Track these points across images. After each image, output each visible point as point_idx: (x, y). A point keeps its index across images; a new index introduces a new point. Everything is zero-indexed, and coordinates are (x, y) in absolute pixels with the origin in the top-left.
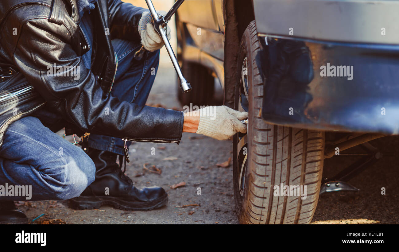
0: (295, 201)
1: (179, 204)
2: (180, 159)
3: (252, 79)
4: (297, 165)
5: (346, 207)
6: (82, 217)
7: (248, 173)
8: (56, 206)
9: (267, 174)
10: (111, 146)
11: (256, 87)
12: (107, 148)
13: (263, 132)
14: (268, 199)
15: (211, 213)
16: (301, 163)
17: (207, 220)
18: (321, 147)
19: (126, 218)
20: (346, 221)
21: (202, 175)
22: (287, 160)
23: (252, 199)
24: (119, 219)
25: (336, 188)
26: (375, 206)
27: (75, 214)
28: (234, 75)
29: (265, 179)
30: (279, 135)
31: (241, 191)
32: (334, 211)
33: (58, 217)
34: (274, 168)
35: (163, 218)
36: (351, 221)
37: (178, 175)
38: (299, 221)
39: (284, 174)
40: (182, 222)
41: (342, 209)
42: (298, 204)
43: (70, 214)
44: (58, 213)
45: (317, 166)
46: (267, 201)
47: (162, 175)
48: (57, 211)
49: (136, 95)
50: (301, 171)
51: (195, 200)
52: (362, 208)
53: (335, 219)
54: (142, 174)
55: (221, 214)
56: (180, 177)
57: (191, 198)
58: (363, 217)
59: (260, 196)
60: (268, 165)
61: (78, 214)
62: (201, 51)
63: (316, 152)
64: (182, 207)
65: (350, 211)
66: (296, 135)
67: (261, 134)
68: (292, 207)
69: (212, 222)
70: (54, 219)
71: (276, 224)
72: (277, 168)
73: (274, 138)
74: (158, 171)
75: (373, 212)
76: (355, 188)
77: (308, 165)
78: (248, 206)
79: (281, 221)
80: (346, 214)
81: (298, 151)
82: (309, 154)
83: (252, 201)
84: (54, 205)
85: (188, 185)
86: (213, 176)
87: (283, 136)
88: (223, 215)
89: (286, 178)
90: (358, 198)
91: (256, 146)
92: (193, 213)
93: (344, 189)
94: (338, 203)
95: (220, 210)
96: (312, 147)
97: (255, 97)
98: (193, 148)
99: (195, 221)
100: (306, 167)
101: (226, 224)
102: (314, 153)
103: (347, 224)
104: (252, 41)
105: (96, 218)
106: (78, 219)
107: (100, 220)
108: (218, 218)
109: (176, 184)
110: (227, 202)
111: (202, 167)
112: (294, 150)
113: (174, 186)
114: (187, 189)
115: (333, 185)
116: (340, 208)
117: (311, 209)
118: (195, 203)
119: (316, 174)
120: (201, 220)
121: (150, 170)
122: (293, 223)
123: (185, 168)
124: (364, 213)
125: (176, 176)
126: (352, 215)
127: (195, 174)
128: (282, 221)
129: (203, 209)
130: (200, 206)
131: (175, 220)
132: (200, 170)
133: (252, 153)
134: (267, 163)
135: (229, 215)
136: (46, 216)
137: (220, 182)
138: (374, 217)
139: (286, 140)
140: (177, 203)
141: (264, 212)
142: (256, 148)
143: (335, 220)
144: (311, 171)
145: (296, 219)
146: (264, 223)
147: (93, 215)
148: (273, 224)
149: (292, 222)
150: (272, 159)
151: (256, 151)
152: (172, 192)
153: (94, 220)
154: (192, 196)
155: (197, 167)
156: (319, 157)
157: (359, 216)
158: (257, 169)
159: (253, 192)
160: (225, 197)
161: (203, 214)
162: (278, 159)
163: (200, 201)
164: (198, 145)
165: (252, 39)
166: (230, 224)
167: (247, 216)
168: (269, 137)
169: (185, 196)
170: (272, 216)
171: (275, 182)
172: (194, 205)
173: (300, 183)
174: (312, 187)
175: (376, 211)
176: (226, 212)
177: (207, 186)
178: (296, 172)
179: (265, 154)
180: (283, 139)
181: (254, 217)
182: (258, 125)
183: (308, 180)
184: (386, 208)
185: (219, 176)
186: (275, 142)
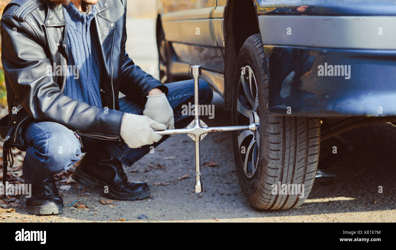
0: (299, 178)
1: (188, 190)
2: (178, 158)
4: (301, 149)
5: (327, 189)
7: (262, 158)
9: (278, 158)
14: (279, 178)
15: (216, 196)
16: (305, 147)
17: (215, 201)
18: (318, 134)
20: (328, 198)
22: (294, 146)
23: (265, 179)
25: (317, 175)
26: (350, 187)
29: (277, 162)
30: (287, 127)
31: (247, 174)
34: (284, 153)
39: (292, 157)
40: (195, 203)
41: (324, 191)
42: (302, 180)
45: (317, 149)
47: (166, 170)
50: (305, 154)
52: (340, 189)
54: (149, 170)
55: (225, 197)
56: (182, 171)
58: (342, 196)
59: (273, 175)
60: (279, 150)
63: (316, 138)
64: (191, 192)
65: (330, 192)
66: (300, 125)
67: (273, 126)
69: (219, 202)
72: (285, 153)
73: (283, 129)
74: (162, 167)
75: (349, 192)
76: (333, 175)
77: (310, 149)
80: (327, 193)
81: (302, 138)
82: (311, 140)
85: (191, 177)
87: (290, 127)
88: (227, 197)
89: (293, 160)
90: (335, 182)
91: (268, 136)
92: (202, 196)
93: (323, 176)
94: (319, 186)
95: (223, 194)
96: (312, 134)
98: (187, 149)
99: (205, 202)
100: (309, 151)
102: (314, 139)
108: (223, 199)
109: (181, 177)
112: (299, 137)
113: (179, 178)
114: (191, 180)
119: (315, 156)
120: (210, 201)
121: (155, 167)
123: (185, 165)
124: (342, 192)
125: (179, 171)
126: (333, 194)
129: (209, 194)
130: (205, 191)
131: (188, 202)
135: (231, 197)
137: (218, 174)
139: (293, 130)
142: (269, 138)
143: (319, 198)
144: (312, 154)
146: (274, 197)
150: (282, 145)
151: (269, 140)
152: (179, 182)
157: (338, 194)
158: (270, 154)
159: (267, 172)
161: (210, 197)
162: (287, 145)
163: (205, 188)
164: (190, 146)
167: (259, 192)
168: (280, 128)
169: (191, 185)
171: (285, 164)
173: (304, 164)
174: (313, 166)
175: (352, 191)
176: (229, 195)
177: (208, 177)
178: (301, 155)
179: (277, 142)
180: (290, 130)
181: (266, 193)
182: (270, 120)
183: (310, 161)
184: (359, 189)
185: (216, 170)
186: (284, 132)
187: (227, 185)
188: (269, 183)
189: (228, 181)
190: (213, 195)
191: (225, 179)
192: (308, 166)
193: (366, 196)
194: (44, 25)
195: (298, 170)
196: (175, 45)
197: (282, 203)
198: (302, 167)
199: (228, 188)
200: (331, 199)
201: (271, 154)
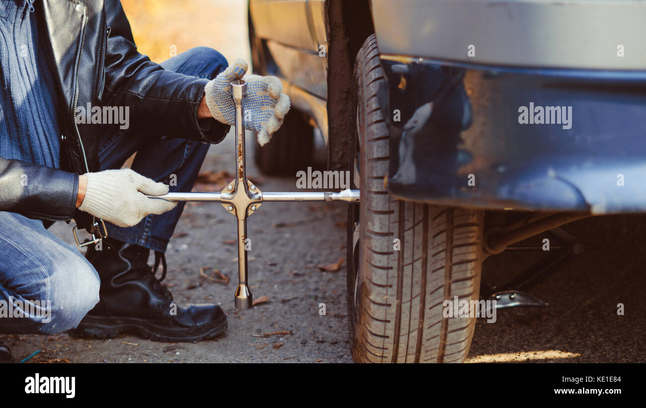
0: (436, 326)
1: (259, 331)
2: (259, 259)
3: (366, 130)
4: (437, 268)
5: (527, 333)
6: (101, 354)
7: (361, 281)
8: (59, 338)
9: (389, 284)
10: (143, 237)
11: (371, 144)
12: (137, 239)
13: (382, 216)
14: (393, 323)
15: (309, 345)
16: (444, 264)
17: (304, 357)
18: (475, 238)
19: (173, 356)
20: (526, 354)
21: (294, 284)
22: (421, 260)
23: (367, 323)
24: (161, 358)
25: (511, 302)
26: (573, 330)
27: (90, 350)
28: (344, 123)
29: (387, 291)
30: (408, 220)
32: (508, 340)
33: (62, 355)
34: (400, 273)
35: (232, 355)
36: (535, 354)
37: (257, 285)
38: (445, 358)
39: (417, 283)
40: (264, 360)
41: (520, 336)
42: (441, 330)
43: (83, 351)
44: (63, 349)
45: (471, 270)
46: (391, 326)
47: (230, 285)
48: (60, 346)
49: (187, 155)
50: (444, 277)
51: (285, 324)
52: (552, 334)
53: (508, 351)
54: (197, 284)
55: (325, 347)
56: (259, 288)
57: (277, 322)
58: (553, 348)
59: (380, 318)
60: (391, 268)
61: (95, 350)
62: (291, 84)
63: (468, 247)
64: (262, 336)
65: (532, 339)
66: (434, 219)
67: (379, 218)
68: (431, 336)
69: (311, 359)
70: (57, 358)
71: (408, 363)
72: (405, 273)
73: (400, 225)
74: (224, 279)
75: (570, 340)
76: (541, 301)
77: (455, 268)
78: (363, 334)
79: (415, 358)
80: (526, 343)
81: (439, 245)
82: (456, 251)
83: (367, 326)
84: (56, 336)
85: (273, 300)
86: (312, 287)
87: (414, 222)
88: (329, 349)
89: (420, 288)
90: (545, 317)
91: (370, 238)
92: (281, 345)
93: (523, 303)
94: (513, 326)
95: (324, 340)
96: (461, 238)
97: (369, 160)
98: (280, 242)
99: (285, 359)
100: (453, 272)
101: (335, 363)
102: (464, 249)
103: (528, 359)
104: (366, 69)
105: (124, 357)
106: (95, 358)
107: (130, 359)
108: (321, 353)
110: (335, 328)
111: (295, 271)
112: (432, 244)
114: (271, 307)
115: (506, 297)
116: (517, 335)
117: (464, 339)
118: (284, 329)
119: (469, 283)
120: (294, 357)
121: (211, 278)
122: (435, 361)
123: (267, 274)
124: (555, 341)
125: (253, 287)
126: (536, 345)
127: (283, 283)
128: (417, 358)
129: (297, 340)
130: (291, 334)
131: (252, 357)
132: (291, 277)
133: (366, 250)
134: (390, 266)
135: (338, 348)
136: (43, 355)
137: (324, 295)
138: (572, 348)
139: (420, 228)
140: (254, 330)
141: (386, 343)
142: (372, 242)
143: (508, 354)
144: (459, 278)
145: (440, 355)
146: (388, 361)
147: (119, 352)
148: (404, 362)
149: (434, 359)
150: (397, 258)
151: (372, 247)
152: (246, 312)
153: (121, 360)
154: (279, 318)
155: (287, 272)
156: (472, 254)
157: (547, 346)
158: (373, 275)
159: (369, 311)
160: (332, 319)
161: (297, 347)
162: (407, 258)
163: (292, 326)
164: (287, 236)
165: (365, 65)
166: (340, 362)
167: (361, 350)
168: (392, 223)
169: (267, 318)
170: (400, 350)
171: (403, 296)
172: (282, 334)
173: (443, 297)
175: (575, 338)
176: (334, 343)
177: (304, 303)
178: (436, 279)
180: (413, 227)
181: (372, 352)
182: (375, 206)
183: (456, 293)
184: (590, 334)
185: (322, 286)
186: (402, 231)
187: (336, 320)
188: (374, 332)
189: (340, 311)
190: (304, 343)
191: (336, 307)
193: (601, 351)
195: (431, 310)
196: (273, 46)
199: (336, 328)
200: (531, 356)
201: (375, 274)
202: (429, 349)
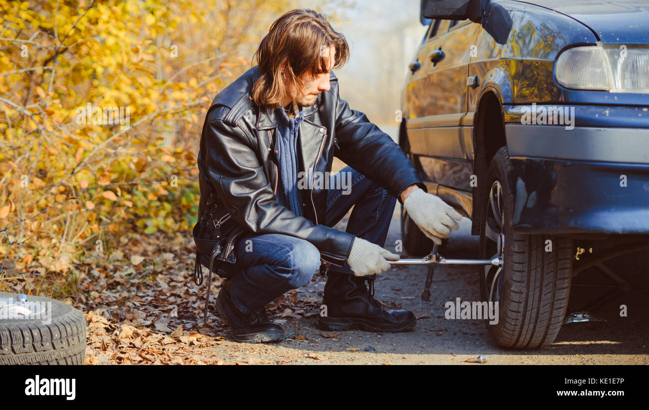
0: (547, 305)
1: (426, 329)
4: (549, 272)
9: (523, 280)
13: (519, 243)
14: (523, 303)
15: (458, 335)
16: (553, 269)
17: (456, 339)
18: (570, 256)
22: (540, 267)
25: (583, 319)
29: (521, 285)
30: (533, 245)
34: (529, 274)
39: (538, 280)
40: (432, 340)
46: (522, 305)
49: (378, 218)
50: (553, 277)
51: (441, 327)
53: (579, 340)
57: (436, 326)
59: (516, 301)
60: (524, 272)
64: (428, 331)
68: (544, 312)
72: (531, 275)
73: (529, 247)
76: (602, 319)
77: (559, 272)
78: (504, 312)
83: (508, 306)
85: (431, 316)
88: (470, 337)
89: (539, 283)
90: (604, 327)
92: (441, 335)
93: (590, 320)
94: (584, 330)
96: (562, 255)
99: (444, 340)
100: (558, 274)
109: (419, 316)
112: (547, 258)
114: (431, 320)
115: (580, 316)
117: (561, 314)
119: (566, 281)
120: (450, 339)
125: (417, 310)
127: (437, 309)
128: (535, 326)
129: (450, 333)
133: (509, 262)
134: (523, 270)
140: (423, 329)
141: (519, 316)
144: (561, 278)
145: (548, 324)
150: (527, 266)
151: (513, 260)
156: (568, 264)
158: (513, 275)
159: (510, 297)
160: (470, 325)
162: (533, 266)
163: (445, 327)
168: (525, 246)
169: (430, 323)
170: (526, 320)
171: (530, 287)
172: (440, 330)
173: (552, 289)
175: (620, 336)
176: (474, 335)
178: (549, 278)
179: (521, 262)
181: (509, 323)
182: (515, 237)
183: (559, 286)
184: (631, 334)
186: (530, 250)
188: (512, 309)
192: (557, 292)
193: (635, 341)
194: (255, 129)
195: (545, 296)
196: (422, 159)
197: (528, 336)
198: (549, 292)
200: (593, 342)
201: (515, 275)
202: (542, 320)
